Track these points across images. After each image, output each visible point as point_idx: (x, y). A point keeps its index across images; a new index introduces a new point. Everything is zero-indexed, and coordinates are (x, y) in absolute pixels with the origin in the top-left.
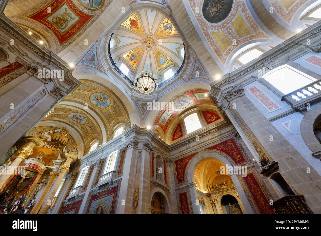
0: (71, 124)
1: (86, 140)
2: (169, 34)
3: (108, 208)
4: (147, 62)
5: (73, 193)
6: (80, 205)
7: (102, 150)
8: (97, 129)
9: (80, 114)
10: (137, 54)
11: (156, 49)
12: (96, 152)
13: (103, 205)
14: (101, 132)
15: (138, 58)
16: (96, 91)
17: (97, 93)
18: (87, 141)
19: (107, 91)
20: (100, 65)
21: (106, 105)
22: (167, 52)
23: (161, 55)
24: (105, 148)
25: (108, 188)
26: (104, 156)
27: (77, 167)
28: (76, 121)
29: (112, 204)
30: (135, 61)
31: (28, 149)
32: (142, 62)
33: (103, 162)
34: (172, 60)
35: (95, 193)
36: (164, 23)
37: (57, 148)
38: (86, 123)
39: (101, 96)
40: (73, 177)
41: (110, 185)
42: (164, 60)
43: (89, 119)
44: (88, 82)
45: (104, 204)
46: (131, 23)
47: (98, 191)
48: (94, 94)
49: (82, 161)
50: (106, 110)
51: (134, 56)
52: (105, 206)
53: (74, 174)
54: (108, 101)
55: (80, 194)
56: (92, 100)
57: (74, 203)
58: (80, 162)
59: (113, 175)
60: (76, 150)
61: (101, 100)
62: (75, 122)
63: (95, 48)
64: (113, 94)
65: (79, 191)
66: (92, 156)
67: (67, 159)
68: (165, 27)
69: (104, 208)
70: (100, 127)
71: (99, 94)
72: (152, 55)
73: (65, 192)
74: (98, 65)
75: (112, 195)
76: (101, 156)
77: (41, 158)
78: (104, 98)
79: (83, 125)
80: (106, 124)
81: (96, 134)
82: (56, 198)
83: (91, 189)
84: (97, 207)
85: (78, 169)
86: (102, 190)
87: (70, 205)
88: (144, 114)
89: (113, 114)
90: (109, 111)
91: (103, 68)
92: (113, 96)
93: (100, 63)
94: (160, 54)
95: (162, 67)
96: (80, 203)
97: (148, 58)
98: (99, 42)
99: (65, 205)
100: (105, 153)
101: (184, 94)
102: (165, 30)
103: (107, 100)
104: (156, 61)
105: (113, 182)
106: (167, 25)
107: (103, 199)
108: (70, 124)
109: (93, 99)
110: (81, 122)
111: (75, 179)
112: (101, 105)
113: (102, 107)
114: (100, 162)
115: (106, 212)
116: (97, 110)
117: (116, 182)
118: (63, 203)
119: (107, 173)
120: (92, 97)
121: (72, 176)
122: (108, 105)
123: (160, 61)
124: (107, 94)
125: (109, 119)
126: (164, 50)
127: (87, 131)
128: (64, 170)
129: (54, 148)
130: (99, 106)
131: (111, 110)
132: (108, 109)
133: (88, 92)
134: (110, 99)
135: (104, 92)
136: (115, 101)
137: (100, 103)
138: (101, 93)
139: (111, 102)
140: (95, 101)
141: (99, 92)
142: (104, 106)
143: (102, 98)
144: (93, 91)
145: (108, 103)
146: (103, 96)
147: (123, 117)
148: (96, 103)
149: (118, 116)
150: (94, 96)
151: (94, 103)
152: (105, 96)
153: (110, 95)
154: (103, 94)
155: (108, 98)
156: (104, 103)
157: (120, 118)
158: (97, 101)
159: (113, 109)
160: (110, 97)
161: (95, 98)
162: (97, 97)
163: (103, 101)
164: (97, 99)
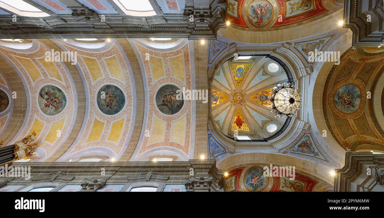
2: (218, 92)
4: (254, 82)
10: (257, 97)
11: (237, 87)
15: (260, 93)
17: (340, 110)
19: (327, 103)
20: (304, 134)
21: (349, 88)
22: (229, 77)
23: (237, 78)
30: (265, 94)
32: (260, 86)
34: (230, 66)
36: (216, 104)
39: (340, 103)
42: (238, 72)
44: (334, 132)
46: (241, 125)
48: (346, 112)
50: (358, 82)
51: (262, 98)
54: (341, 90)
56: (357, 107)
61: (345, 99)
63: (291, 149)
64: (326, 94)
68: (216, 100)
71: (339, 108)
72: (245, 85)
74: (306, 135)
78: (340, 98)
88: (321, 41)
89: (357, 70)
90: (357, 77)
91: (303, 128)
92: (328, 92)
93: (301, 134)
94: (237, 81)
95: (245, 66)
97: (251, 85)
98: (283, 149)
101: (249, 25)
102: (218, 98)
103: (341, 92)
104: (245, 77)
106: (214, 101)
109: (353, 107)
113: (357, 89)
122: (347, 87)
123: (242, 73)
124: (332, 99)
126: (231, 81)
130: (359, 93)
131: (351, 78)
132: (354, 81)
133: (348, 119)
134: (336, 92)
135: (333, 105)
136: (334, 85)
137: (353, 96)
138: (337, 107)
139: (339, 87)
140: (354, 103)
141: (336, 110)
142: (353, 89)
143: (342, 101)
144: (342, 117)
145: (344, 88)
146: (339, 101)
147: (351, 58)
148: (357, 100)
149: (355, 63)
150: (348, 111)
151: (358, 102)
152: (336, 99)
153: (330, 95)
154: (337, 103)
155: (336, 95)
156: (349, 92)
157: (358, 59)
158: (353, 101)
159: (348, 76)
160: (334, 93)
161: (350, 106)
162: (346, 106)
163: (347, 96)
164: (349, 103)
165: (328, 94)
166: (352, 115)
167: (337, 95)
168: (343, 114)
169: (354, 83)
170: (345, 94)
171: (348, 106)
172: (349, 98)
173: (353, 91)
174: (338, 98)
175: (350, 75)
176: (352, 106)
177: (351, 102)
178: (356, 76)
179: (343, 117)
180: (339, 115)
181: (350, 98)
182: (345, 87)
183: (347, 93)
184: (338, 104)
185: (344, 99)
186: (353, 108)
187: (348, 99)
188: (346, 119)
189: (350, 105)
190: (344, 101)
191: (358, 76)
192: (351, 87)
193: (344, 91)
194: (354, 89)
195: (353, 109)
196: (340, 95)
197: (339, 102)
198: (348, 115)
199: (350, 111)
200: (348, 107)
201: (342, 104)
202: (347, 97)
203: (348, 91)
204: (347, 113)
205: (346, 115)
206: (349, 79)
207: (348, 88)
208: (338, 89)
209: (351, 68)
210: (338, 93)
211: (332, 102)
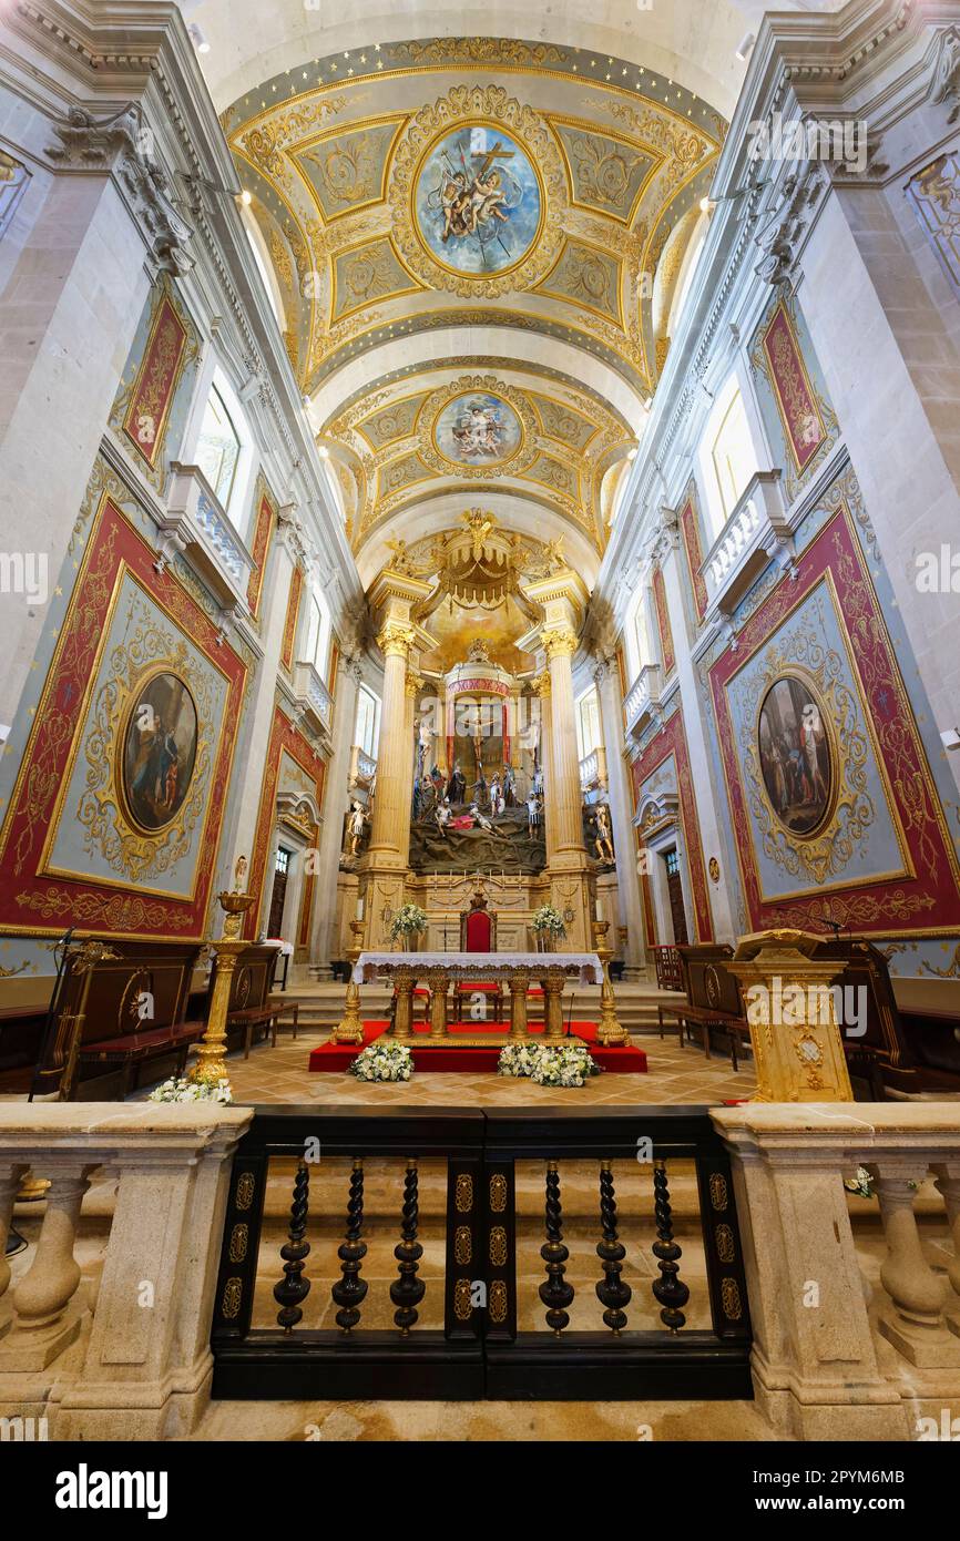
0: (483, 481)
1: (577, 507)
3: (832, 655)
5: (636, 706)
6: (682, 731)
7: (652, 468)
8: (584, 410)
9: (468, 400)
12: (634, 506)
13: (794, 667)
14: (609, 406)
16: (406, 154)
17: (427, 168)
18: (585, 508)
19: (459, 80)
21: (523, 210)
24: (664, 442)
25: (774, 578)
26: (676, 489)
27: (605, 625)
28: (486, 451)
29: (850, 623)
31: (396, 622)
33: (688, 510)
35: (718, 650)
37: (497, 597)
38: (519, 426)
39: (458, 167)
40: (613, 663)
41: (779, 551)
43: (517, 390)
45: (793, 661)
47: (728, 632)
48: (421, 198)
49: (606, 588)
50: (546, 250)
52: (803, 664)
53: (608, 652)
55: (661, 696)
56: (443, 257)
57: (660, 737)
58: (604, 602)
59: (770, 499)
60: (556, 561)
61: (478, 197)
62: (483, 460)
64: (504, 65)
65: (653, 687)
66: (628, 541)
67: (546, 605)
69: (800, 674)
70: (585, 388)
71: (435, 161)
73: (614, 719)
75: (823, 586)
76: (665, 498)
77: (485, 656)
78: (482, 162)
79: (519, 446)
80: (605, 340)
81: (597, 443)
82: (600, 754)
83: (691, 648)
84: (762, 692)
85: (613, 628)
86: (746, 612)
87: (648, 749)
89: (598, 231)
90: (569, 239)
92: (513, 82)
96: (677, 725)
99: (634, 759)
100: (673, 466)
103: (508, 165)
105: (787, 528)
107: (774, 642)
108: (474, 481)
109: (445, 239)
110: (504, 442)
111: (622, 667)
112: (504, 237)
113: (517, 253)
114: (676, 524)
115: (827, 681)
116: (512, 303)
117: (810, 508)
118: (627, 755)
119: (729, 516)
120: (430, 231)
121: (607, 662)
122: (532, 199)
124: (475, 111)
125: (596, 287)
127: (553, 463)
128: (556, 645)
129: (489, 599)
130: (503, 264)
131: (568, 211)
132: (553, 229)
133: (388, 208)
134: (511, 135)
135: (450, 120)
136: (542, 114)
137: (491, 235)
138: (441, 146)
139: (534, 150)
140: (460, 246)
141: (425, 141)
142: (519, 230)
143: (470, 178)
144: (394, 173)
145: (528, 184)
146: (468, 161)
147: (662, 172)
148: (474, 256)
149: (628, 210)
150: (427, 212)
151: (464, 265)
152: (476, 143)
153: (495, 100)
154: (457, 146)
155: (495, 141)
156: (509, 212)
157: (649, 210)
158: (469, 239)
159: (578, 191)
160: (505, 120)
161: (448, 222)
162: (447, 201)
163: (493, 201)
164: (460, 215)
165: (501, 78)
166: (411, 228)
167: (497, 146)
168: (409, 181)
169: (546, 231)
170: (498, 193)
171: (448, 212)
172: (484, 214)
173: (512, 232)
174: (480, 155)
175: (584, 199)
176: (449, 229)
177: (464, 226)
178: (574, 232)
179: (396, 178)
180: (403, 158)
181: (481, 219)
182: (531, 189)
183: (504, 201)
184: (456, 152)
185: (478, 185)
186: (439, 240)
187: (476, 209)
188: (388, 195)
189: (454, 223)
190: (468, 186)
191: (570, 245)
192: (528, 218)
193: (515, 185)
194: (519, 237)
195: (435, 238)
196: (494, 163)
197: (462, 159)
198: (407, 210)
199: (427, 222)
200: (444, 213)
201: (458, 175)
202: (487, 206)
203: (511, 206)
204: (418, 208)
205: (408, 195)
206: (564, 198)
207: (525, 204)
208: (525, 148)
209: (612, 193)
210: (506, 148)
211: (462, 115)
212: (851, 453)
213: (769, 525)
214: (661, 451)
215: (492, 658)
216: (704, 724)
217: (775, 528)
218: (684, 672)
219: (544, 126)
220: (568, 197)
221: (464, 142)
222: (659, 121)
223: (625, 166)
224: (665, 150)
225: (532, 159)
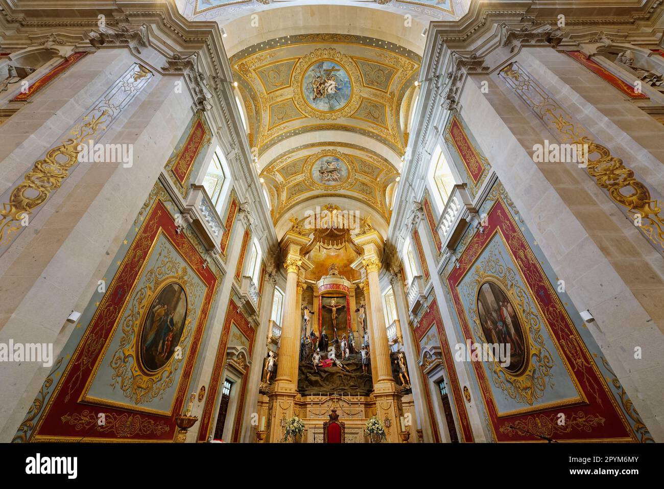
0: (333, 192)
1: (376, 203)
3: (509, 270)
5: (413, 298)
6: (438, 311)
7: (407, 185)
8: (375, 162)
9: (325, 159)
12: (401, 202)
13: (490, 276)
14: (386, 160)
16: (299, 70)
17: (307, 75)
18: (379, 203)
19: (317, 45)
21: (345, 89)
24: (411, 174)
25: (472, 232)
26: (420, 192)
27: (393, 256)
28: (334, 180)
29: (515, 253)
31: (293, 256)
33: (426, 202)
35: (450, 268)
37: (341, 244)
38: (348, 169)
39: (318, 74)
40: (399, 275)
41: (472, 219)
43: (346, 155)
45: (490, 273)
47: (454, 259)
48: (305, 85)
49: (392, 238)
50: (355, 102)
52: (495, 275)
53: (396, 270)
54: (341, 74)
55: (425, 292)
56: (314, 105)
57: (427, 314)
58: (392, 245)
59: (464, 197)
60: (367, 226)
62: (333, 183)
64: (335, 42)
65: (420, 287)
66: (400, 217)
67: (364, 247)
69: (495, 280)
70: (375, 154)
71: (310, 73)
73: (402, 304)
75: (498, 235)
76: (415, 197)
77: (336, 272)
78: (328, 73)
79: (348, 178)
80: (382, 135)
81: (382, 175)
82: (397, 323)
83: (437, 267)
84: (476, 290)
85: (398, 257)
86: (461, 249)
87: (422, 320)
89: (375, 95)
90: (364, 98)
92: (340, 47)
96: (435, 307)
99: (415, 326)
100: (417, 183)
103: (338, 73)
105: (474, 209)
107: (478, 264)
108: (329, 192)
109: (314, 99)
110: (341, 175)
111: (404, 277)
112: (337, 98)
113: (343, 104)
114: (421, 209)
115: (510, 284)
116: (342, 121)
117: (484, 200)
118: (411, 324)
119: (445, 204)
120: (308, 96)
121: (396, 275)
122: (348, 85)
124: (325, 57)
125: (376, 115)
127: (363, 184)
128: (370, 267)
129: (337, 245)
130: (338, 108)
131: (362, 88)
132: (357, 95)
133: (292, 89)
134: (338, 64)
135: (315, 59)
136: (350, 57)
137: (332, 97)
138: (312, 68)
139: (348, 68)
140: (320, 101)
141: (306, 66)
142: (343, 96)
143: (324, 78)
144: (294, 77)
145: (346, 80)
146: (322, 73)
147: (399, 74)
148: (326, 105)
149: (386, 87)
150: (307, 89)
151: (322, 108)
152: (325, 67)
153: (332, 52)
154: (318, 67)
155: (333, 65)
157: (394, 87)
158: (324, 99)
159: (365, 82)
160: (336, 59)
161: (315, 93)
162: (315, 86)
163: (333, 86)
164: (320, 91)
165: (334, 46)
166: (301, 96)
167: (333, 67)
168: (300, 79)
169: (354, 96)
171: (315, 90)
172: (329, 90)
173: (341, 96)
174: (327, 70)
175: (368, 84)
176: (316, 96)
177: (322, 94)
178: (365, 96)
179: (295, 79)
180: (298, 72)
181: (328, 92)
182: (347, 81)
183: (337, 85)
184: (318, 70)
185: (327, 80)
186: (312, 100)
187: (326, 88)
188: (292, 84)
189: (318, 94)
190: (322, 81)
191: (364, 100)
192: (347, 91)
193: (341, 80)
194: (344, 98)
197: (320, 72)
198: (299, 89)
199: (307, 93)
200: (313, 90)
201: (319, 77)
204: (303, 88)
205: (299, 84)
206: (361, 84)
207: (345, 87)
208: (344, 67)
209: (379, 82)
210: (337, 68)
211: (320, 58)
212: (498, 174)
213: (465, 207)
214: (411, 177)
215: (340, 273)
216: (449, 307)
217: (469, 209)
218: (435, 279)
219: (350, 60)
220: (362, 84)
221: (320, 66)
222: (395, 58)
223: (384, 73)
224: (398, 67)
225: (347, 72)
